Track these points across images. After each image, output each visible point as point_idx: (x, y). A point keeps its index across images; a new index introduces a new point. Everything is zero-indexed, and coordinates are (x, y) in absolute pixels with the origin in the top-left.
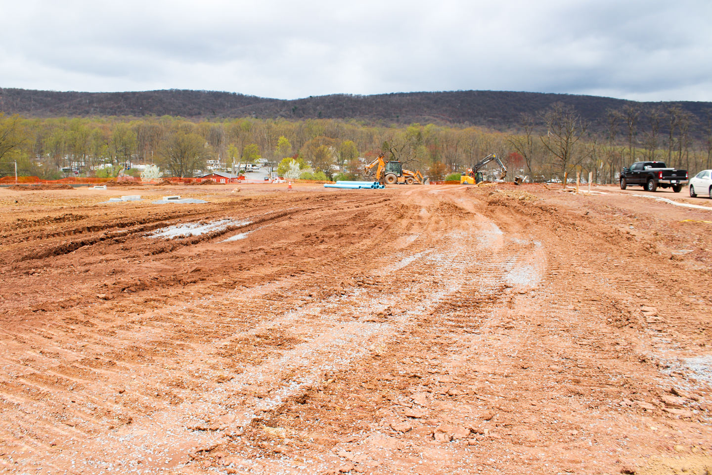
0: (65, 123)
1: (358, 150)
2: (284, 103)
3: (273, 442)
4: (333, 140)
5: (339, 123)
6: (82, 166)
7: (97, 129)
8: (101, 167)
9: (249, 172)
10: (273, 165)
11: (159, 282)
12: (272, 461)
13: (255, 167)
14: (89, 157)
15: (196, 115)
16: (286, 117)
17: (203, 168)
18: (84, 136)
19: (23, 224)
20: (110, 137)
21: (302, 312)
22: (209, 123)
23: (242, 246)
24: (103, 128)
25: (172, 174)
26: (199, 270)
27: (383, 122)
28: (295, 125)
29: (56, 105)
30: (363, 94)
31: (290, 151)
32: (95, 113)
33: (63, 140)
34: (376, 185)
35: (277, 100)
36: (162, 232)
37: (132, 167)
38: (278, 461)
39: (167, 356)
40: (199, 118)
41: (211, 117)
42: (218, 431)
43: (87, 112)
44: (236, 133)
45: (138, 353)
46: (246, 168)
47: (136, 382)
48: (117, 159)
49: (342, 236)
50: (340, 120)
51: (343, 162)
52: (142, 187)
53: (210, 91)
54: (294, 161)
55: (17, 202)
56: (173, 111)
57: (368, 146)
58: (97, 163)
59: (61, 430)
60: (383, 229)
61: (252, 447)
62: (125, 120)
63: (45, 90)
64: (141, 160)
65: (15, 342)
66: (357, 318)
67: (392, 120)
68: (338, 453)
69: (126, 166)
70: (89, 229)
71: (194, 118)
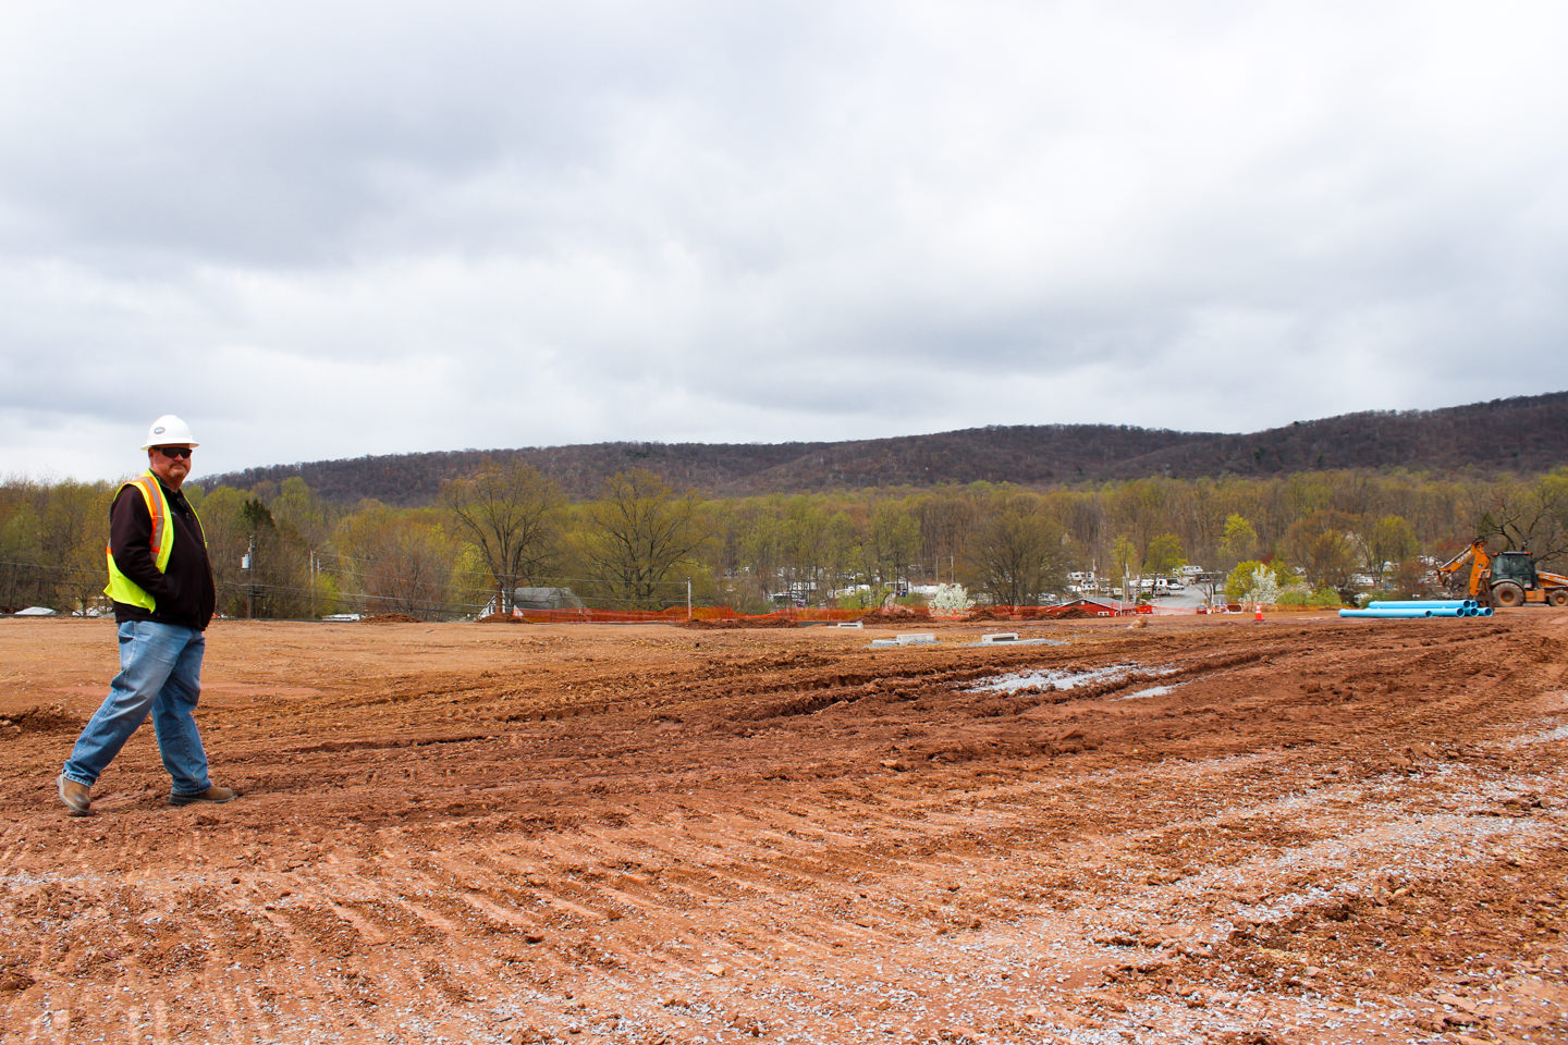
0: (778, 504)
1: (1418, 538)
2: (1236, 440)
3: (1281, 970)
4: (1355, 518)
5: (1367, 477)
6: (811, 591)
7: (840, 514)
8: (849, 590)
9: (1162, 595)
10: (1216, 579)
11: (997, 749)
12: (1282, 997)
13: (1173, 586)
14: (825, 572)
15: (1041, 477)
16: (1241, 473)
17: (1060, 588)
18: (815, 530)
19: (719, 671)
20: (867, 530)
21: (1316, 798)
22: (1068, 494)
23: (1164, 706)
24: (852, 512)
25: (994, 603)
26: (1080, 736)
27: (1476, 470)
28: (1260, 487)
29: (763, 472)
30: (1421, 409)
31: (1253, 545)
32: (835, 484)
33: (775, 538)
34: (1471, 608)
35: (1218, 436)
36: (992, 684)
37: (910, 590)
38: (1298, 999)
39: (1034, 849)
40: (1049, 483)
41: (1075, 481)
42: (1160, 948)
43: (821, 483)
44: (1130, 512)
45: (973, 842)
46: (1154, 588)
47: (976, 879)
48: (880, 575)
49: (1396, 689)
50: (1368, 471)
51: (1382, 566)
52: (935, 625)
53: (1070, 426)
54: (1263, 568)
55: (698, 645)
56: (992, 471)
57: (1441, 527)
58: (841, 584)
59: (846, 929)
60: (1498, 678)
61: (1236, 972)
62: (894, 493)
63: (742, 443)
64: (930, 576)
65: (740, 817)
66: (1452, 809)
67: (1499, 464)
68: (1435, 997)
69: (899, 589)
70: (843, 680)
71: (1038, 486)
